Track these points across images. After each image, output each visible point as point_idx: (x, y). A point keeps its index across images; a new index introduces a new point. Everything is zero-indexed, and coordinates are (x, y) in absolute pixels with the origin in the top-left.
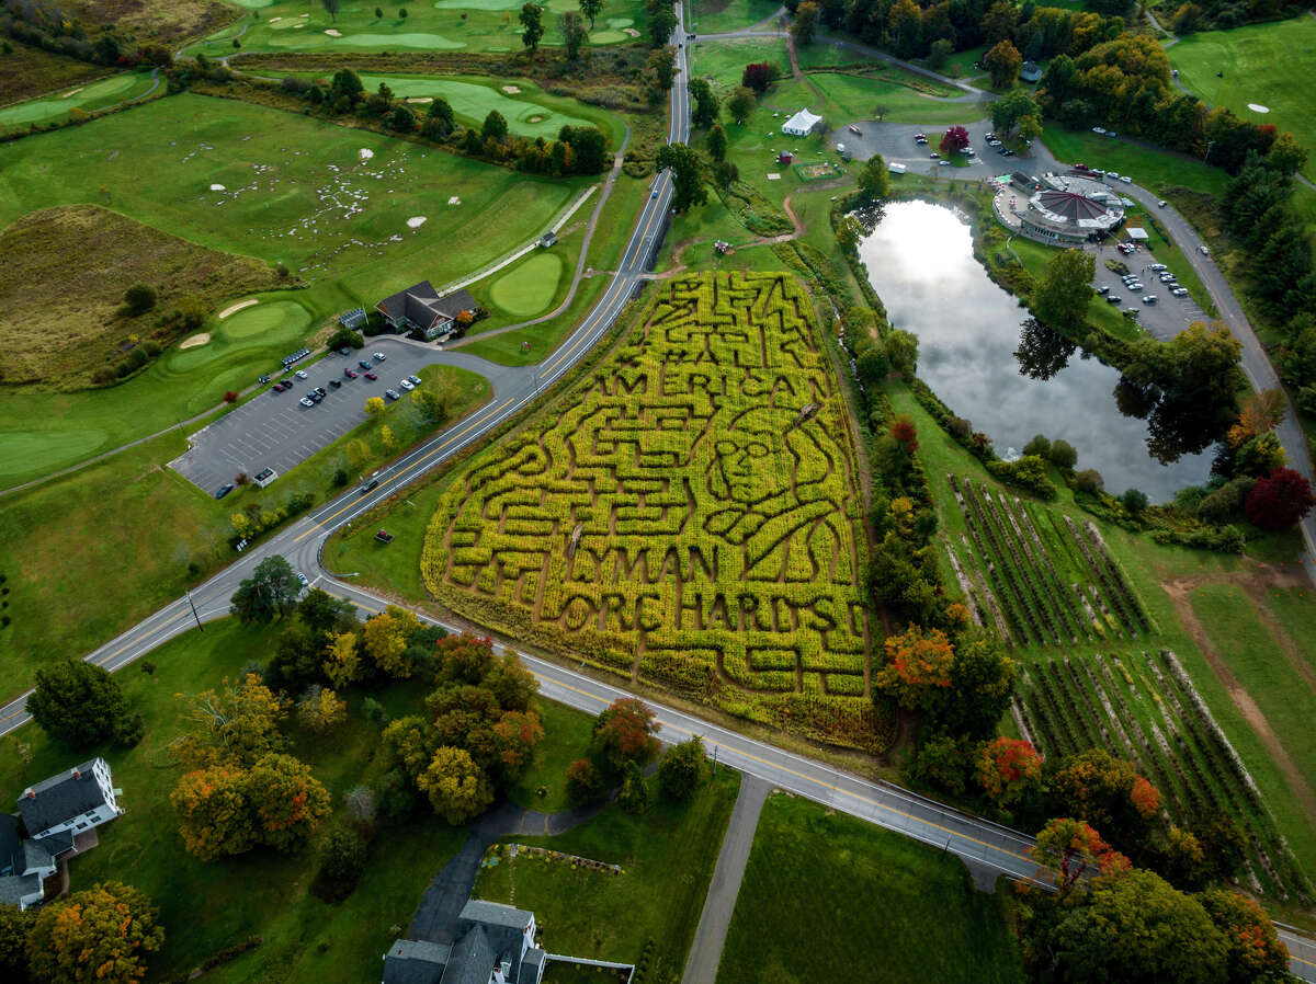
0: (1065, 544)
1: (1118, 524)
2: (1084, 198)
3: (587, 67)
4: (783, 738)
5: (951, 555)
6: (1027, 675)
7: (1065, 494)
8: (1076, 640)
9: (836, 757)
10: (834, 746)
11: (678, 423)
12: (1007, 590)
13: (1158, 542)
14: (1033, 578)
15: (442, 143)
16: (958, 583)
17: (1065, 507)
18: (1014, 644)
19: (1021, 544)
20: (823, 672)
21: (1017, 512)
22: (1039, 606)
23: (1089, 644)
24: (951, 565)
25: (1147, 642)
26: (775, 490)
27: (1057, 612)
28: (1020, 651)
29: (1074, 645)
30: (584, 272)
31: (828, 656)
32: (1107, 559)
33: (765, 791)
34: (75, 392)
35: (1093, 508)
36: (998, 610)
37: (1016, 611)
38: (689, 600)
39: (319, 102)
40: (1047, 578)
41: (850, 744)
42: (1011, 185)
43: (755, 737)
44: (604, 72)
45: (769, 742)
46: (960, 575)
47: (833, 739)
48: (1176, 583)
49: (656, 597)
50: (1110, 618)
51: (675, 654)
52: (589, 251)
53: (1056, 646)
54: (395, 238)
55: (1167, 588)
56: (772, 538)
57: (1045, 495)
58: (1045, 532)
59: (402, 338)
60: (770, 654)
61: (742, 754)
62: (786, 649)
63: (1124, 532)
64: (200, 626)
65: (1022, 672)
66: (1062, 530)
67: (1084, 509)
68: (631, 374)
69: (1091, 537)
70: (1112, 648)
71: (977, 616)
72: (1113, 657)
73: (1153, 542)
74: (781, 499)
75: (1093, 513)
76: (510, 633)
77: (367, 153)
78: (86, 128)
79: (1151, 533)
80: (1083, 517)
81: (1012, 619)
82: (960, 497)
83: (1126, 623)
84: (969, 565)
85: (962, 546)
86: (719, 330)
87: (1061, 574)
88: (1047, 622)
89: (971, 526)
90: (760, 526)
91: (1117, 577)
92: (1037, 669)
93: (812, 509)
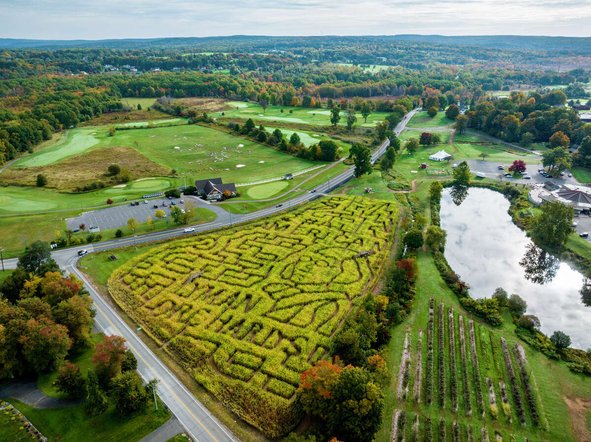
0: (493, 353)
1: (543, 352)
2: (586, 194)
3: (353, 132)
4: (217, 407)
5: (406, 339)
6: (417, 424)
7: (510, 327)
8: (471, 412)
9: (241, 430)
10: (245, 422)
11: (289, 245)
12: (433, 367)
13: (572, 370)
14: (457, 366)
15: (273, 146)
16: (402, 355)
17: (506, 333)
18: (419, 401)
19: (460, 345)
20: (270, 376)
21: (468, 328)
22: (452, 384)
23: (480, 419)
24: (403, 343)
25: (533, 432)
26: (317, 281)
27: (465, 391)
28: (421, 407)
29: (468, 416)
30: (296, 189)
31: (281, 368)
32: (523, 369)
33: (177, 432)
34: (63, 193)
35: (526, 338)
36: (420, 377)
37: (433, 381)
38: (225, 317)
39: (237, 130)
40: (469, 369)
41: (255, 424)
42: (544, 187)
43: (200, 399)
44: (359, 134)
45: (206, 405)
46: (406, 351)
47: (247, 418)
48: (578, 400)
49: (208, 311)
50: (507, 406)
51: (193, 341)
52: (305, 183)
53: (453, 412)
54: (227, 169)
55: (567, 401)
56: (297, 302)
57: (494, 324)
58: (482, 343)
59: (198, 198)
60: (245, 356)
61: (183, 405)
62: (257, 356)
63: (546, 358)
64: (4, 270)
65: (415, 420)
66: (495, 344)
67: (519, 336)
68: (282, 224)
69: (517, 354)
70: (500, 427)
71: (402, 377)
72: (496, 433)
73: (568, 370)
74: (318, 286)
75: (525, 341)
76: (123, 308)
77: (241, 146)
78: (151, 129)
79: (568, 364)
80: (516, 340)
81: (426, 385)
82: (431, 311)
83: (519, 414)
84: (415, 347)
85: (417, 336)
86: (342, 216)
87: (481, 370)
88: (452, 395)
89: (430, 328)
90: (294, 294)
91: (526, 382)
92: (427, 422)
93: (333, 295)
